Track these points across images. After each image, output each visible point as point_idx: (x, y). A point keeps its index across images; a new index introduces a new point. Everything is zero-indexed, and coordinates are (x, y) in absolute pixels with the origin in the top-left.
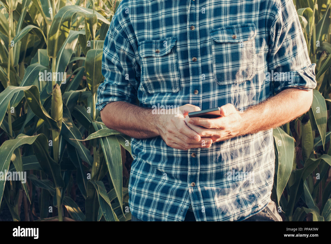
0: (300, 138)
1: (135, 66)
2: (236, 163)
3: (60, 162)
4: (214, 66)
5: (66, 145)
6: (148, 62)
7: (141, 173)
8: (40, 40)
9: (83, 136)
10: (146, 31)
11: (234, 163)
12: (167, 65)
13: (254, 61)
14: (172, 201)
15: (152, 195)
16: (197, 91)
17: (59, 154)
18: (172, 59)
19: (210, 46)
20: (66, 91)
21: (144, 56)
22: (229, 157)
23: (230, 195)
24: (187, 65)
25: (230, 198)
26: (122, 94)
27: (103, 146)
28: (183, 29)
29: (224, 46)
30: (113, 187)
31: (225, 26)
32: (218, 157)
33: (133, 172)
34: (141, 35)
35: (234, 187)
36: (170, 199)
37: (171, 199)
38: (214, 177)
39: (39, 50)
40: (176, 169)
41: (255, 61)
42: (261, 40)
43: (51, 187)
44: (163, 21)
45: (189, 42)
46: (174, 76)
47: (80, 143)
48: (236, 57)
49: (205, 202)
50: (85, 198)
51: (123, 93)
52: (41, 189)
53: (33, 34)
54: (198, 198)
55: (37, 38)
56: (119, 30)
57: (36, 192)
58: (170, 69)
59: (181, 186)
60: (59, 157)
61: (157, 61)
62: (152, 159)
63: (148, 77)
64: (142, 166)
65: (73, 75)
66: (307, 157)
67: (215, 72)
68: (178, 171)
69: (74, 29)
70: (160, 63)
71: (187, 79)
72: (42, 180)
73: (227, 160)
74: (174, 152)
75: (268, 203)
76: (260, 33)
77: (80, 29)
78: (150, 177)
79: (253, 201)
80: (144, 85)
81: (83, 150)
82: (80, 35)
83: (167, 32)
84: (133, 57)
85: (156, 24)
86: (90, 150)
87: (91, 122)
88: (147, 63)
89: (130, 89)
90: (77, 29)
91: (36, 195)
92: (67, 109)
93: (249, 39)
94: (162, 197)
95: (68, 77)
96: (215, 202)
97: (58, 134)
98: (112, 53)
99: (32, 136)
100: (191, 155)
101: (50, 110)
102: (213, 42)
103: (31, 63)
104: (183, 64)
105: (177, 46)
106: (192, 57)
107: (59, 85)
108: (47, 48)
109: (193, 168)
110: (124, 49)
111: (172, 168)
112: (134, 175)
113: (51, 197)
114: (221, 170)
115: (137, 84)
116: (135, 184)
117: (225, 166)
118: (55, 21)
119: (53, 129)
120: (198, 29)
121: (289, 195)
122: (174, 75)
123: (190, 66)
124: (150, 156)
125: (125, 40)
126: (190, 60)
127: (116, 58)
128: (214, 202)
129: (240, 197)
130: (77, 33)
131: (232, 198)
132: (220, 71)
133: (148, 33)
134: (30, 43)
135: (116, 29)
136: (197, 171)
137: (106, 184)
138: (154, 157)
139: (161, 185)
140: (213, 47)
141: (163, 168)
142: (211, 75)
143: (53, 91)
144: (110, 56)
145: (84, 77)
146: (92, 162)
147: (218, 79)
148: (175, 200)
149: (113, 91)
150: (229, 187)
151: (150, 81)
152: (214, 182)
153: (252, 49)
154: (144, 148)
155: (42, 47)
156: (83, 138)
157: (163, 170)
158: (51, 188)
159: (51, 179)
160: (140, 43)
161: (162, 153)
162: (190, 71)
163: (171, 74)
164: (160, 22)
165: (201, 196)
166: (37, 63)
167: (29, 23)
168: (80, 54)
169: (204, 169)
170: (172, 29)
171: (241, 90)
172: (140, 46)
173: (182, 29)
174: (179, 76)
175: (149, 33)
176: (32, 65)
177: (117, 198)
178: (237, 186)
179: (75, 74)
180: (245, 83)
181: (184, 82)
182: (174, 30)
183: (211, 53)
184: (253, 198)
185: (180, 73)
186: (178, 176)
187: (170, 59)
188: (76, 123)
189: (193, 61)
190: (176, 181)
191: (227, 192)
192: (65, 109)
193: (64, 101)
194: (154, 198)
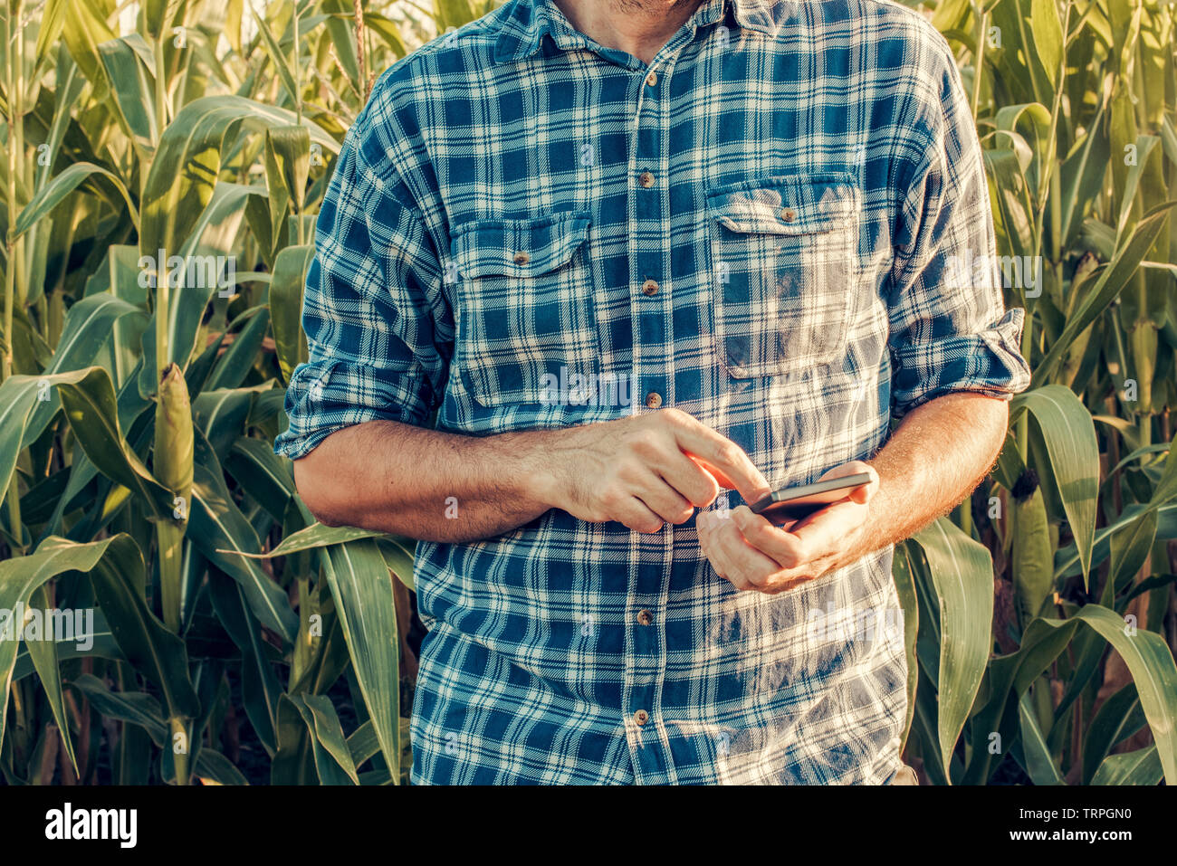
0: (1005, 548)
1: (437, 305)
2: (789, 643)
3: (186, 631)
4: (719, 311)
5: (207, 572)
6: (487, 294)
7: (455, 676)
8: (116, 213)
9: (263, 543)
10: (480, 187)
11: (780, 643)
12: (555, 307)
13: (847, 300)
14: (566, 773)
15: (495, 755)
16: (658, 397)
17: (183, 604)
18: (571, 285)
19: (707, 244)
20: (206, 390)
21: (474, 272)
22: (766, 621)
23: (767, 750)
24: (625, 309)
25: (767, 760)
26: (389, 401)
27: (332, 577)
28: (614, 183)
29: (753, 245)
30: (366, 717)
31: (756, 177)
32: (728, 622)
33: (426, 674)
34: (462, 201)
35: (780, 724)
36: (558, 766)
37: (563, 767)
38: (711, 691)
39: (114, 250)
40: (582, 667)
41: (849, 298)
42: (873, 228)
43: (155, 717)
44: (543, 155)
45: (633, 226)
46: (577, 346)
47: (254, 565)
48: (792, 281)
49: (682, 777)
50: (272, 755)
51: (391, 398)
52: (119, 724)
53: (93, 194)
54: (658, 762)
55: (105, 209)
56: (384, 180)
57: (105, 733)
58: (565, 320)
59: (596, 722)
60: (182, 614)
61: (521, 291)
62: (497, 631)
63: (483, 346)
64: (460, 653)
65: (229, 332)
66: (1030, 615)
67: (720, 330)
68: (586, 672)
69: (233, 177)
70: (529, 301)
71: (621, 356)
72: (124, 695)
73: (760, 632)
74: (576, 607)
75: (895, 775)
76: (872, 206)
77: (255, 178)
78: (488, 693)
79: (845, 768)
80: (466, 376)
81: (264, 591)
82: (252, 196)
83: (554, 192)
84: (434, 275)
85: (515, 165)
86: (286, 588)
87: (289, 495)
88: (484, 298)
89: (417, 386)
90: (244, 175)
91: (103, 742)
92: (208, 449)
93: (836, 224)
94: (530, 760)
95: (212, 341)
96: (718, 777)
97: (178, 535)
98: (354, 257)
99: (88, 544)
100: (635, 617)
101: (151, 453)
102: (715, 229)
103: (85, 294)
104: (613, 305)
105: (590, 242)
106: (641, 279)
107: (182, 369)
108: (140, 242)
109: (644, 662)
110: (404, 245)
111: (565, 662)
112: (432, 685)
113: (156, 751)
114: (739, 666)
115: (439, 365)
116: (433, 717)
117: (750, 654)
118: (167, 148)
119: (161, 519)
120: (665, 183)
121: (970, 743)
122: (579, 343)
123: (635, 308)
124: (489, 621)
125: (406, 214)
126: (634, 289)
127: (371, 276)
128: (715, 775)
129: (800, 756)
130: (242, 189)
131: (773, 760)
132: (738, 330)
133: (487, 194)
134: (82, 224)
135: (370, 175)
136: (656, 674)
137: (344, 705)
138: (502, 625)
139: (524, 721)
140: (717, 248)
141: (536, 662)
142: (704, 341)
143: (161, 387)
144: (347, 267)
145: (267, 340)
146: (295, 631)
147: (729, 355)
148: (576, 769)
149: (361, 390)
150: (762, 724)
151: (489, 362)
152: (711, 710)
153: (846, 258)
154: (464, 592)
155: (126, 237)
156: (263, 549)
157: (536, 670)
158: (152, 719)
159: (154, 689)
160: (459, 228)
161: (532, 612)
162: (635, 327)
163: (567, 337)
164: (531, 157)
165: (669, 758)
166: (106, 293)
167: (77, 155)
168: (255, 262)
169: (681, 664)
170: (574, 183)
171: (803, 397)
172: (460, 240)
173: (610, 184)
174: (597, 344)
175: (492, 195)
176: (88, 300)
177: (381, 753)
178: (791, 718)
179: (238, 329)
180: (815, 372)
181: (610, 367)
182: (579, 186)
183: (709, 266)
184: (845, 756)
185: (599, 336)
186: (588, 691)
187: (567, 285)
188: (240, 498)
189: (646, 294)
190: (580, 707)
191: (756, 742)
192: (202, 448)
193: (200, 422)
194: (504, 765)
